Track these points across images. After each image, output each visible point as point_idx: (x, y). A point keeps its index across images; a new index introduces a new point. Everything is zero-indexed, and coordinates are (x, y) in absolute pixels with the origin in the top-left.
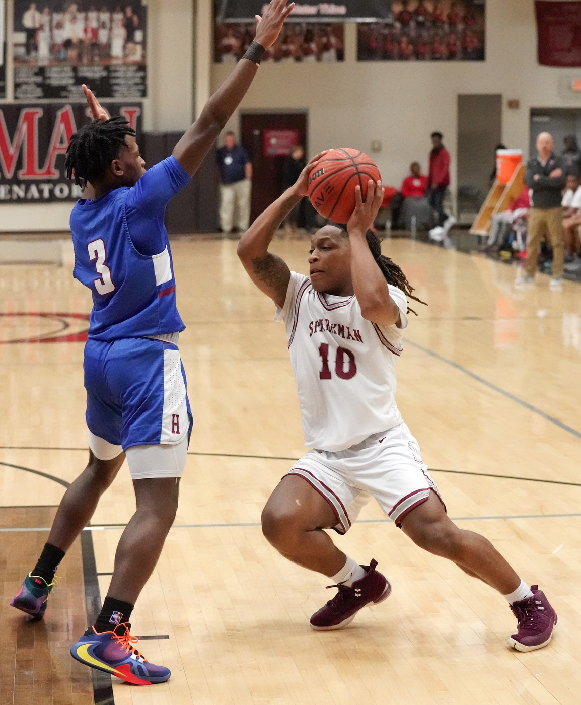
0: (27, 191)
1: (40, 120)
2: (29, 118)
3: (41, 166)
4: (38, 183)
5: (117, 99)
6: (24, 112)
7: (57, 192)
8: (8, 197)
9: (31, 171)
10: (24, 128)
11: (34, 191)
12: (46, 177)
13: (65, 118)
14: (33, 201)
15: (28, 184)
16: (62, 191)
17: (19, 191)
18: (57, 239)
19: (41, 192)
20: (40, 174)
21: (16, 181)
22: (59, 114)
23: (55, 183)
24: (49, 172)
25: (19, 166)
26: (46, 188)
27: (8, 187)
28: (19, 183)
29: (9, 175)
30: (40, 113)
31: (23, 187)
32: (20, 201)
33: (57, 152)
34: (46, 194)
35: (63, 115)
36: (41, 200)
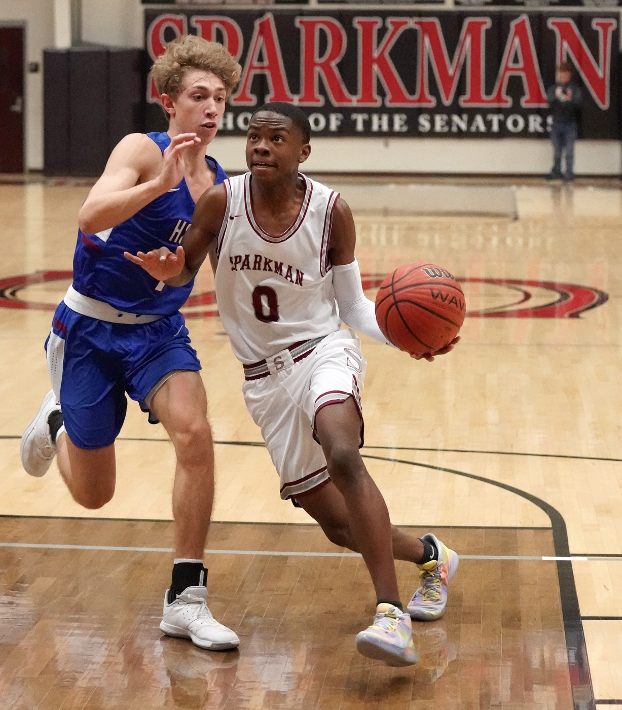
0: (470, 123)
1: (488, 32)
2: (474, 30)
3: (489, 92)
4: (484, 112)
5: (587, 8)
6: (468, 21)
7: (509, 124)
8: (446, 129)
9: (476, 97)
10: (467, 42)
11: (479, 121)
12: (495, 105)
13: (521, 29)
14: (478, 135)
15: (472, 114)
16: (515, 123)
17: (460, 122)
18: (510, 185)
19: (488, 124)
20: (487, 101)
21: (456, 109)
22: (513, 24)
23: (507, 112)
24: (499, 99)
25: (461, 91)
26: (495, 119)
27: (445, 117)
28: (460, 112)
29: (447, 102)
30: (488, 23)
31: (465, 117)
32: (461, 135)
33: (508, 74)
34: (495, 128)
35: (516, 26)
36: (489, 135)
